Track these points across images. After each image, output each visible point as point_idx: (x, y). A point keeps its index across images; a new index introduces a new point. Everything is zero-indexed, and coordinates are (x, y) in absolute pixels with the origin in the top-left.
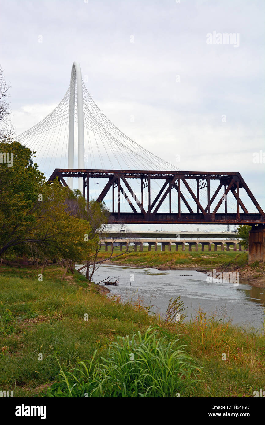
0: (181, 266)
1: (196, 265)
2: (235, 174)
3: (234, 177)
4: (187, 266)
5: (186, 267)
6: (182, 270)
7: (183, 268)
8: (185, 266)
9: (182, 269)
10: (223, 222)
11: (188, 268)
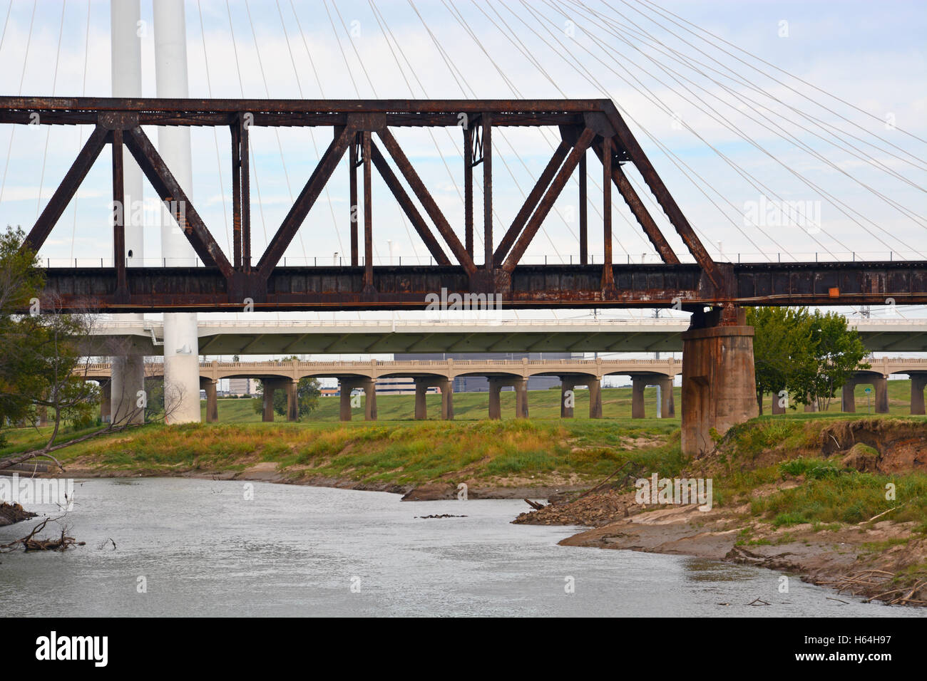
0: (504, 481)
1: (574, 477)
2: (595, 106)
3: (590, 120)
4: (529, 482)
5: (527, 486)
6: (503, 498)
7: (513, 491)
8: (525, 481)
9: (504, 492)
10: (543, 299)
11: (532, 490)
